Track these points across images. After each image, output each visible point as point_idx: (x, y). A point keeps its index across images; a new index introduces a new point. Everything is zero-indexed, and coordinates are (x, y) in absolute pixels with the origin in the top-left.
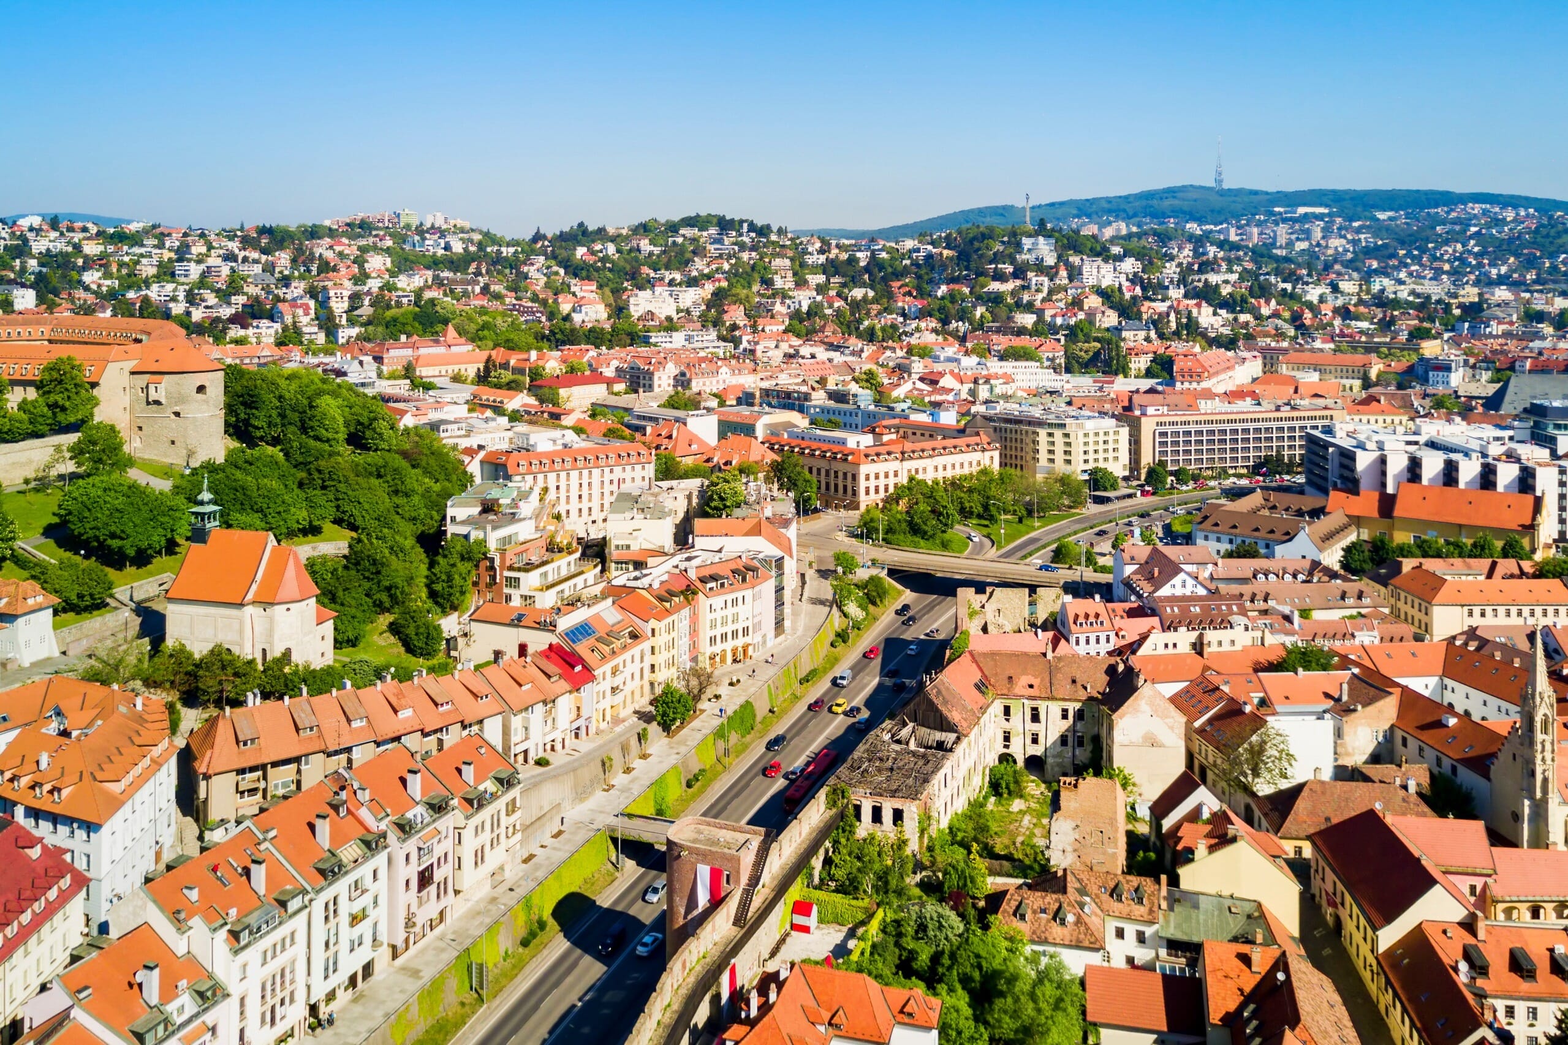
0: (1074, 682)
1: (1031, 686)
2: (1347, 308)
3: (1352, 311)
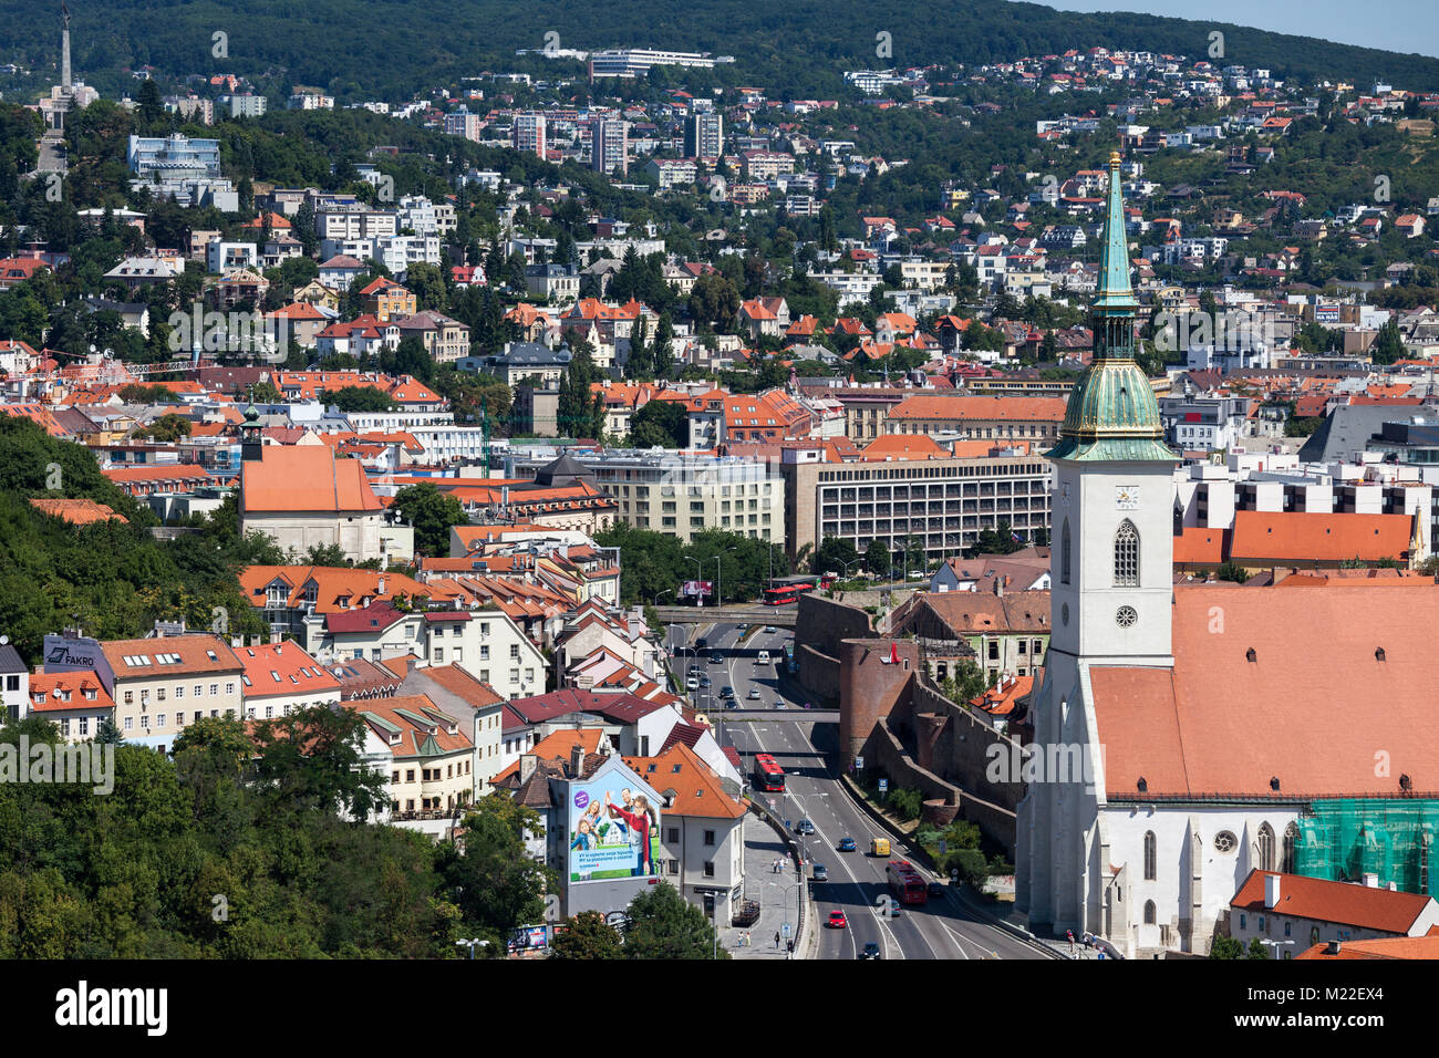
0: (1028, 616)
1: (988, 622)
2: (947, 321)
3: (959, 327)
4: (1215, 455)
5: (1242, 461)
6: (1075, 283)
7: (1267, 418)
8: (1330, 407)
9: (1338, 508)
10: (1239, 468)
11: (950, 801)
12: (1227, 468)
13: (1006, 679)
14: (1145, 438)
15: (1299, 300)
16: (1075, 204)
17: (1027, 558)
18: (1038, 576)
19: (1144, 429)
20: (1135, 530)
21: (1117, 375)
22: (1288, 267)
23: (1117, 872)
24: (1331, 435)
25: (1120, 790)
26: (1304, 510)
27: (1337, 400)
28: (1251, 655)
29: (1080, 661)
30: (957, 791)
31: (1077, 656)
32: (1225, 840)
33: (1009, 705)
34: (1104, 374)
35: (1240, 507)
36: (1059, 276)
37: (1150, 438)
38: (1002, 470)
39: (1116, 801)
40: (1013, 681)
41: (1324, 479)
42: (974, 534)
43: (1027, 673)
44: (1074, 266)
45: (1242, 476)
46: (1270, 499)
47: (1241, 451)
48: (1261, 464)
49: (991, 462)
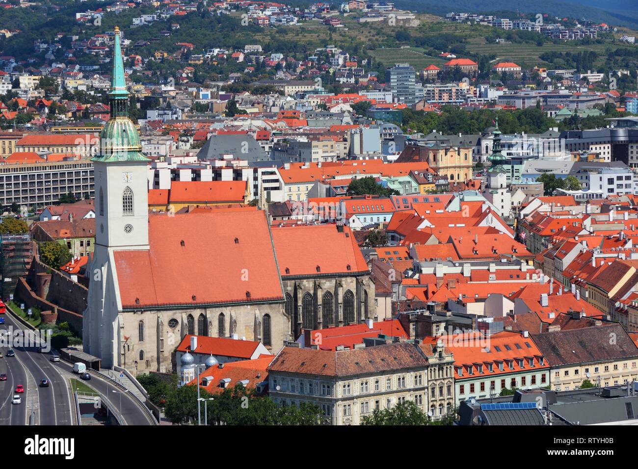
0: (84, 230)
1: (66, 233)
2: (41, 101)
3: (46, 104)
4: (162, 158)
5: (173, 160)
6: (97, 84)
7: (183, 141)
8: (209, 135)
9: (215, 179)
10: (172, 163)
11: (53, 312)
12: (167, 163)
13: (75, 258)
14: (134, 151)
15: (193, 90)
16: (94, 49)
17: (82, 204)
18: (88, 212)
19: (134, 147)
20: (131, 191)
21: (121, 124)
22: (188, 75)
23: (127, 339)
24: (210, 148)
25: (128, 304)
26: (200, 180)
27: (212, 132)
28: (182, 243)
29: (109, 249)
30: (56, 307)
31: (108, 246)
32: (173, 323)
33: (78, 269)
34: (116, 123)
35: (173, 179)
36: (89, 81)
37: (137, 151)
38: (69, 166)
39: (126, 309)
40: (79, 259)
41: (208, 167)
42: (57, 195)
43: (84, 255)
44: (95, 76)
45: (174, 166)
46: (186, 176)
47: (173, 155)
48: (181, 161)
49: (63, 163)
